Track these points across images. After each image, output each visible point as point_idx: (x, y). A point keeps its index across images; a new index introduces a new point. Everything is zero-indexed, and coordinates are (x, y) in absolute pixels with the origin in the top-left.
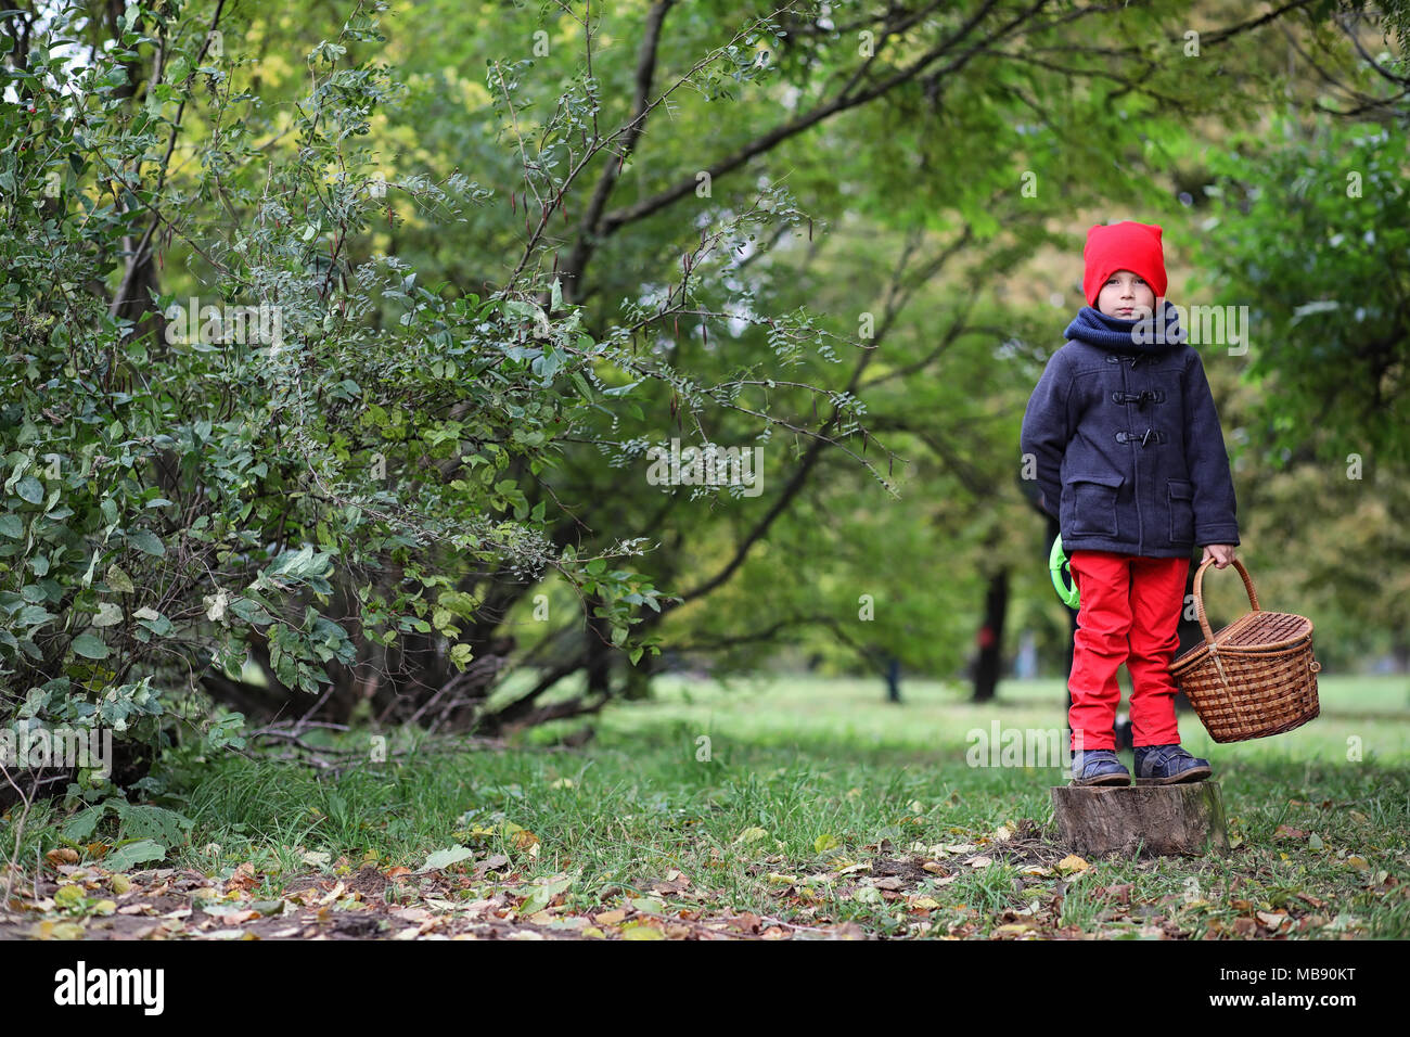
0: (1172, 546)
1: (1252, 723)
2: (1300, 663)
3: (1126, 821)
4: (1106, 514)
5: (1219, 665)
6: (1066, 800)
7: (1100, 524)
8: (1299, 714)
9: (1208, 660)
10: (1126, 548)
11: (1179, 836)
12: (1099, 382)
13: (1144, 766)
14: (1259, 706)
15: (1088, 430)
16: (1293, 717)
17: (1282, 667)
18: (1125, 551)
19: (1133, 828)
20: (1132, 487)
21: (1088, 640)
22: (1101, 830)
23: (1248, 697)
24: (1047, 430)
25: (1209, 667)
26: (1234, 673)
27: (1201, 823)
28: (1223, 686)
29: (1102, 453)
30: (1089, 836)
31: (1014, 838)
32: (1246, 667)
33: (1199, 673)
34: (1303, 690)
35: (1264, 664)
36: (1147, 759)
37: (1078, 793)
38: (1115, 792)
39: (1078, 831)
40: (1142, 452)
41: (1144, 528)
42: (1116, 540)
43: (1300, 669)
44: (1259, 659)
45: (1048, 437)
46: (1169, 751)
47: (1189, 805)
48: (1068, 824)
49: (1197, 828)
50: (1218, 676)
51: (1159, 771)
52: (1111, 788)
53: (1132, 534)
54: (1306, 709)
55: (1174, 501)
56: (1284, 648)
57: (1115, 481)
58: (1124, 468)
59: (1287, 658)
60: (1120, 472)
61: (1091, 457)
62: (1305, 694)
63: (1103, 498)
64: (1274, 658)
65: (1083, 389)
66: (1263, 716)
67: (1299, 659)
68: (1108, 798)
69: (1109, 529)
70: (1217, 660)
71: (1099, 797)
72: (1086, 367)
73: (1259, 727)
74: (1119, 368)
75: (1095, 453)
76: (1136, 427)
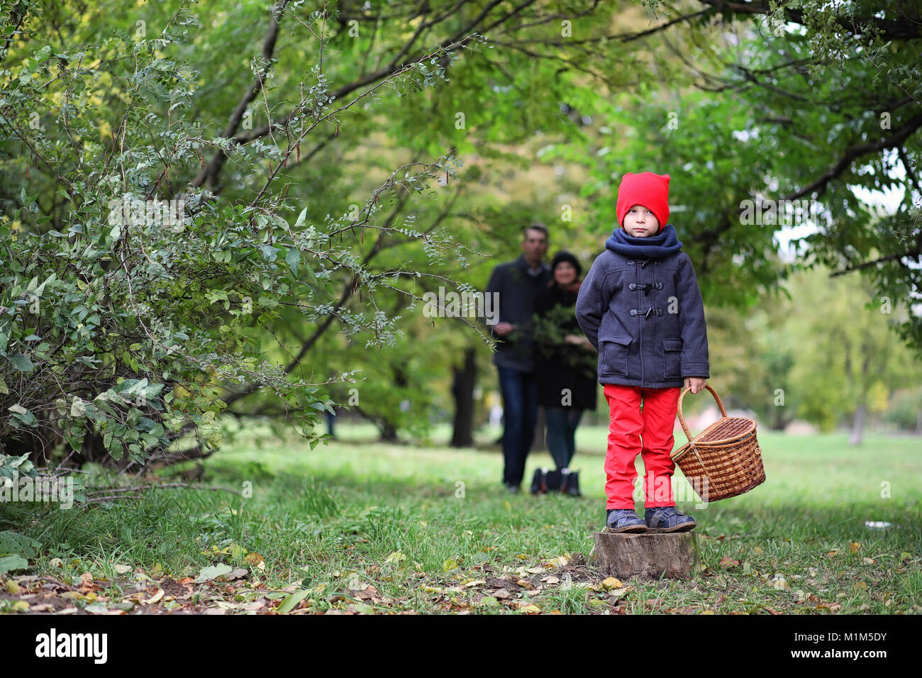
0: (666, 381)
1: (722, 489)
2: (747, 450)
3: (644, 556)
4: (621, 361)
5: (698, 454)
6: (605, 542)
7: (617, 368)
8: (750, 481)
9: (690, 451)
10: (634, 383)
11: (677, 566)
12: (622, 278)
13: (653, 520)
14: (724, 479)
15: (614, 307)
16: (746, 484)
17: (735, 453)
18: (633, 384)
19: (649, 560)
20: (638, 344)
21: (616, 439)
22: (628, 561)
23: (717, 473)
24: (589, 306)
25: (692, 455)
26: (707, 459)
27: (689, 558)
28: (701, 467)
29: (621, 323)
30: (619, 564)
31: (570, 564)
32: (713, 454)
33: (687, 460)
34: (751, 466)
35: (724, 452)
36: (655, 515)
37: (615, 538)
38: (639, 538)
39: (611, 561)
40: (645, 322)
41: (645, 370)
42: (628, 378)
43: (748, 453)
44: (720, 449)
45: (589, 311)
46: (669, 511)
47: (683, 547)
48: (605, 556)
49: (687, 561)
50: (697, 461)
51: (662, 524)
52: (636, 535)
53: (638, 374)
54: (755, 478)
55: (667, 352)
56: (737, 441)
57: (626, 341)
58: (633, 332)
59: (738, 447)
60: (630, 335)
61: (615, 326)
62: (753, 469)
63: (619, 352)
64: (730, 448)
65: (611, 282)
66: (728, 484)
67: (746, 447)
68: (635, 542)
69: (623, 371)
70: (696, 451)
71: (628, 540)
72: (614, 268)
73: (726, 491)
74: (634, 268)
75: (617, 321)
76: (643, 306)
